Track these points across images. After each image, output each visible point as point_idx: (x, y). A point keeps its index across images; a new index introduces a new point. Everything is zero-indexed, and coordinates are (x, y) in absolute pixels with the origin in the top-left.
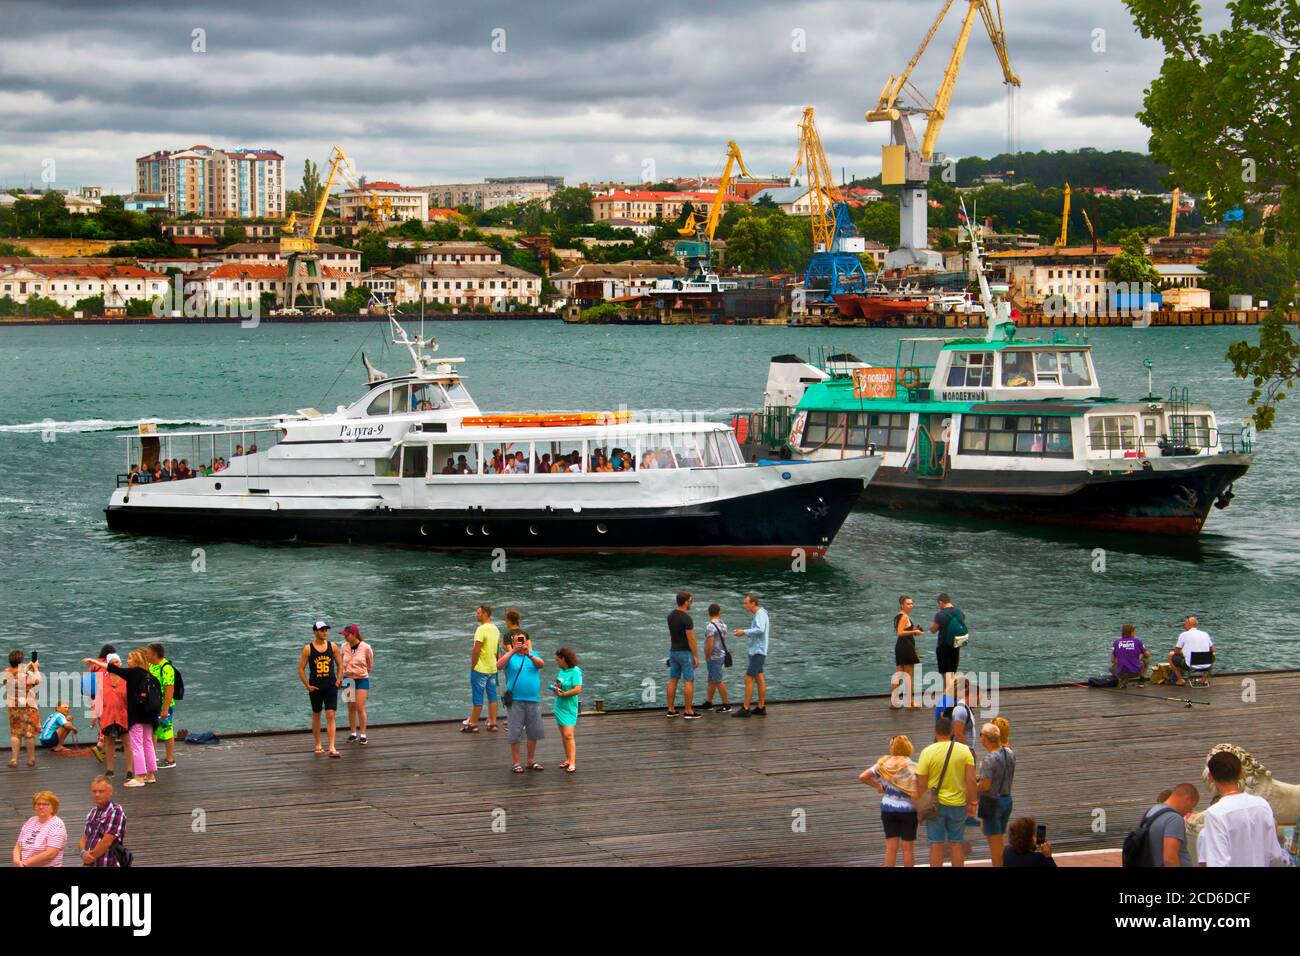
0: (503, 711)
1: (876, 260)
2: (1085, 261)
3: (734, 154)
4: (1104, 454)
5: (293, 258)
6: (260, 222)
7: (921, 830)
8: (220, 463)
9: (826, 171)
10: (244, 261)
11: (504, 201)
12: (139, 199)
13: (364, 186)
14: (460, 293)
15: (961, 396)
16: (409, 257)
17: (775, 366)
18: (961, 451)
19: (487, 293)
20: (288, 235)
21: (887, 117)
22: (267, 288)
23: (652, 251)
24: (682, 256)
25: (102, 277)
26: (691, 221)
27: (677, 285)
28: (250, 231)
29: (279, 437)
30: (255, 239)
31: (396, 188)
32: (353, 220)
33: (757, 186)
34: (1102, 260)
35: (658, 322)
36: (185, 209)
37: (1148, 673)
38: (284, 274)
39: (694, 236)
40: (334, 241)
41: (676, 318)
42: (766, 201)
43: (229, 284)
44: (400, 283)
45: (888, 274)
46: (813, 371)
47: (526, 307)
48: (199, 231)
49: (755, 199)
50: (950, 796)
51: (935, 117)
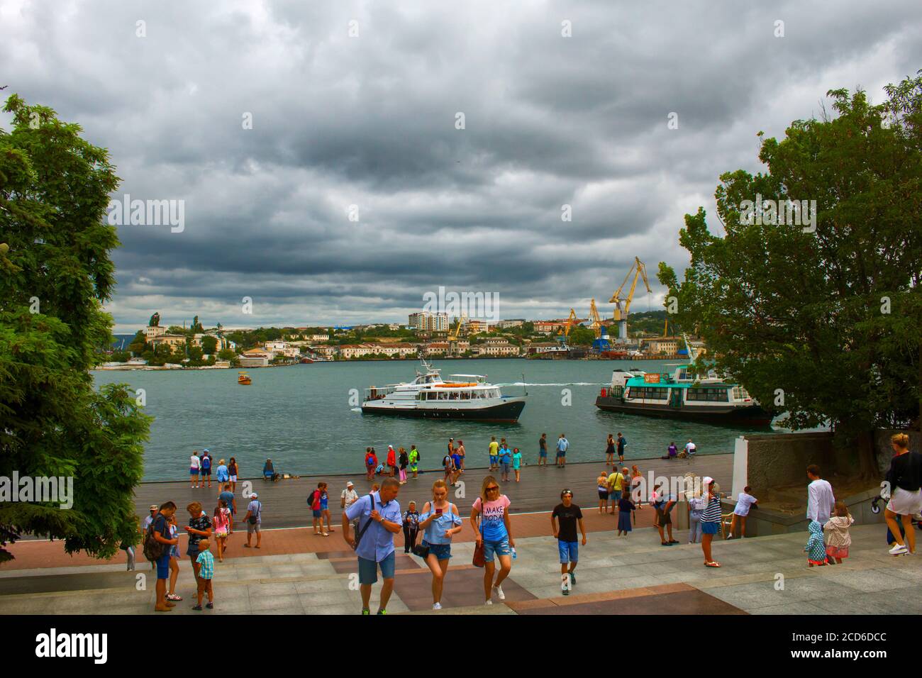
0: (499, 465)
1: (613, 341)
2: (671, 341)
3: (573, 312)
4: (739, 400)
5: (451, 342)
6: (442, 332)
7: (610, 497)
8: (384, 396)
9: (598, 317)
10: (438, 343)
11: (509, 326)
12: (409, 326)
13: (471, 322)
14: (497, 351)
15: (685, 382)
16: (483, 342)
17: (615, 373)
18: (687, 400)
19: (504, 351)
20: (450, 336)
21: (615, 302)
22: (444, 350)
23: (550, 339)
24: (558, 340)
25: (399, 348)
26: (561, 331)
27: (557, 349)
28: (439, 335)
29: (395, 390)
30: (441, 337)
31: (479, 322)
32: (467, 332)
33: (579, 321)
34: (676, 341)
35: (552, 359)
36: (422, 329)
37: (678, 455)
38: (448, 347)
39: (562, 335)
40: (462, 337)
41: (557, 358)
42: (582, 325)
43: (433, 349)
44: (480, 349)
45: (616, 345)
46: (629, 374)
47: (515, 355)
48: (425, 335)
49: (579, 325)
50: (617, 488)
51: (628, 301)
